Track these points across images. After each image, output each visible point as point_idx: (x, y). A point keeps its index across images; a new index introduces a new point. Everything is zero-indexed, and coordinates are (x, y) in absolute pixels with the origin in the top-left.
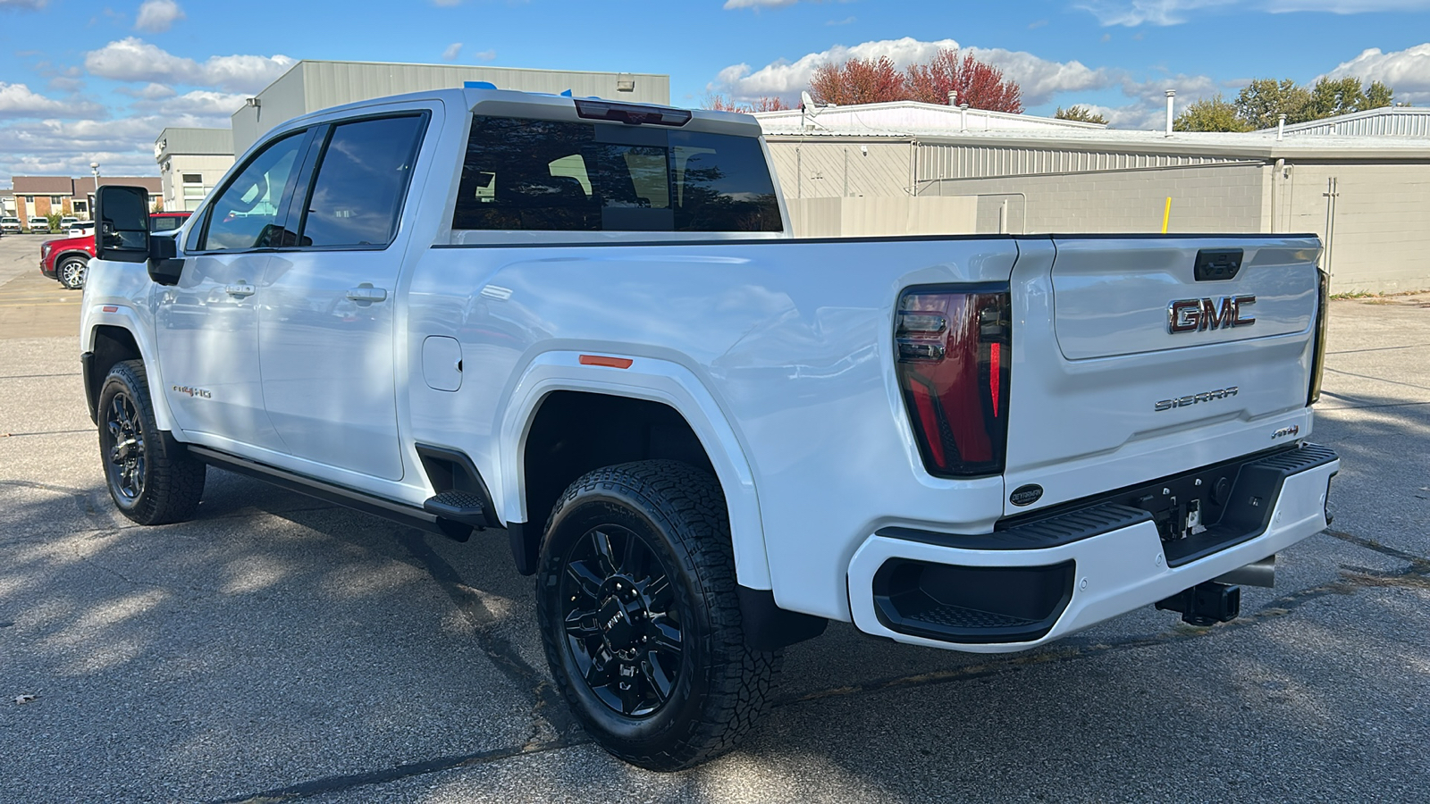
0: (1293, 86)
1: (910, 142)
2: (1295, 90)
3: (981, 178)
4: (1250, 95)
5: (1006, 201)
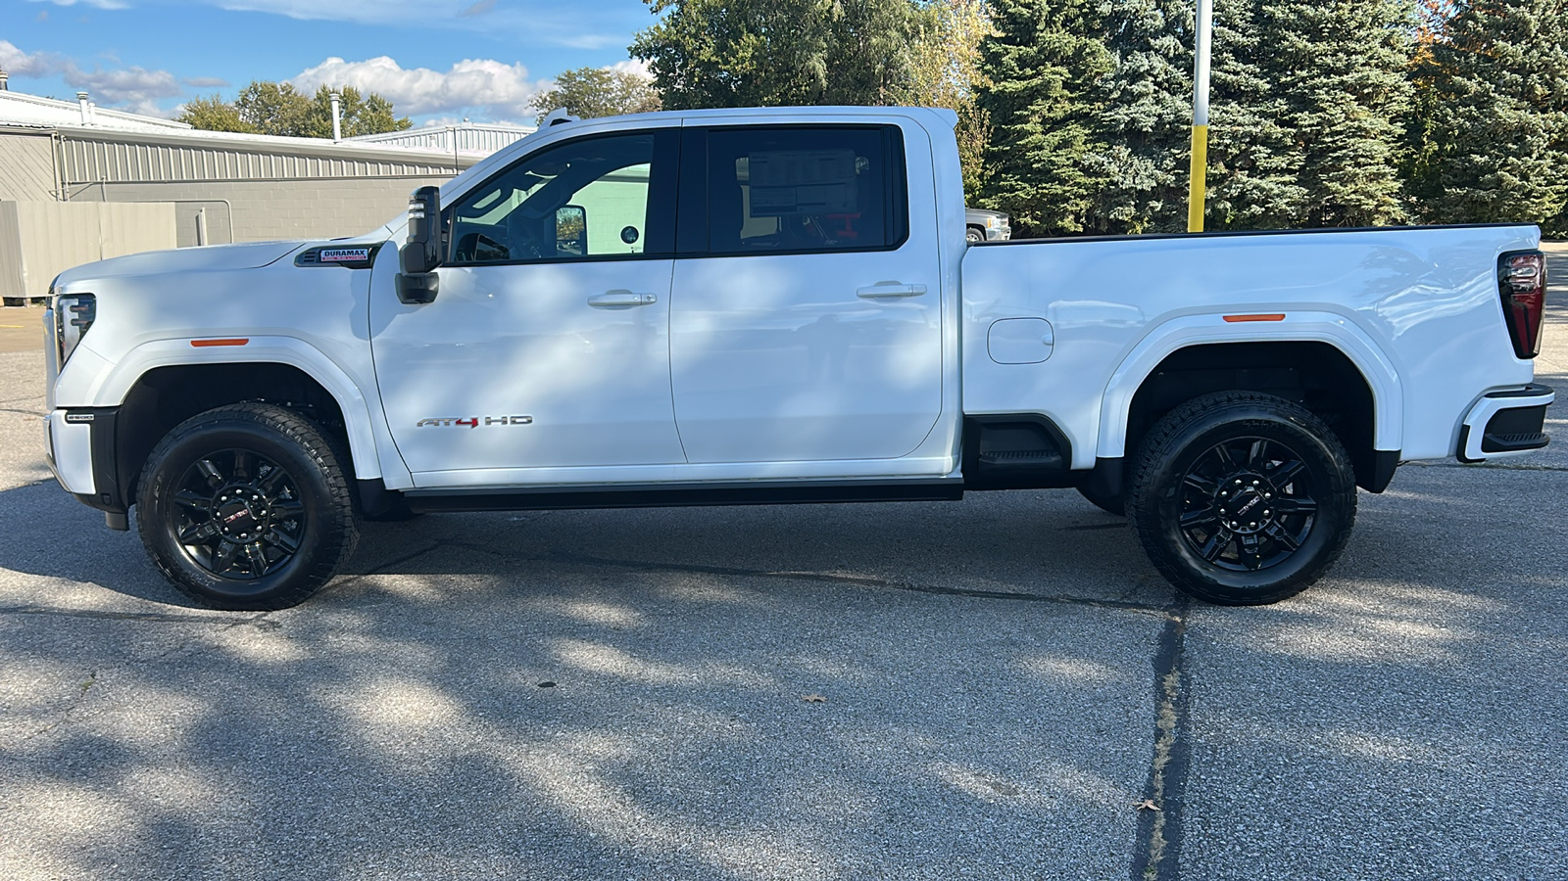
0: (294, 91)
1: (50, 135)
2: (295, 95)
3: (164, 182)
4: (252, 98)
5: (203, 209)
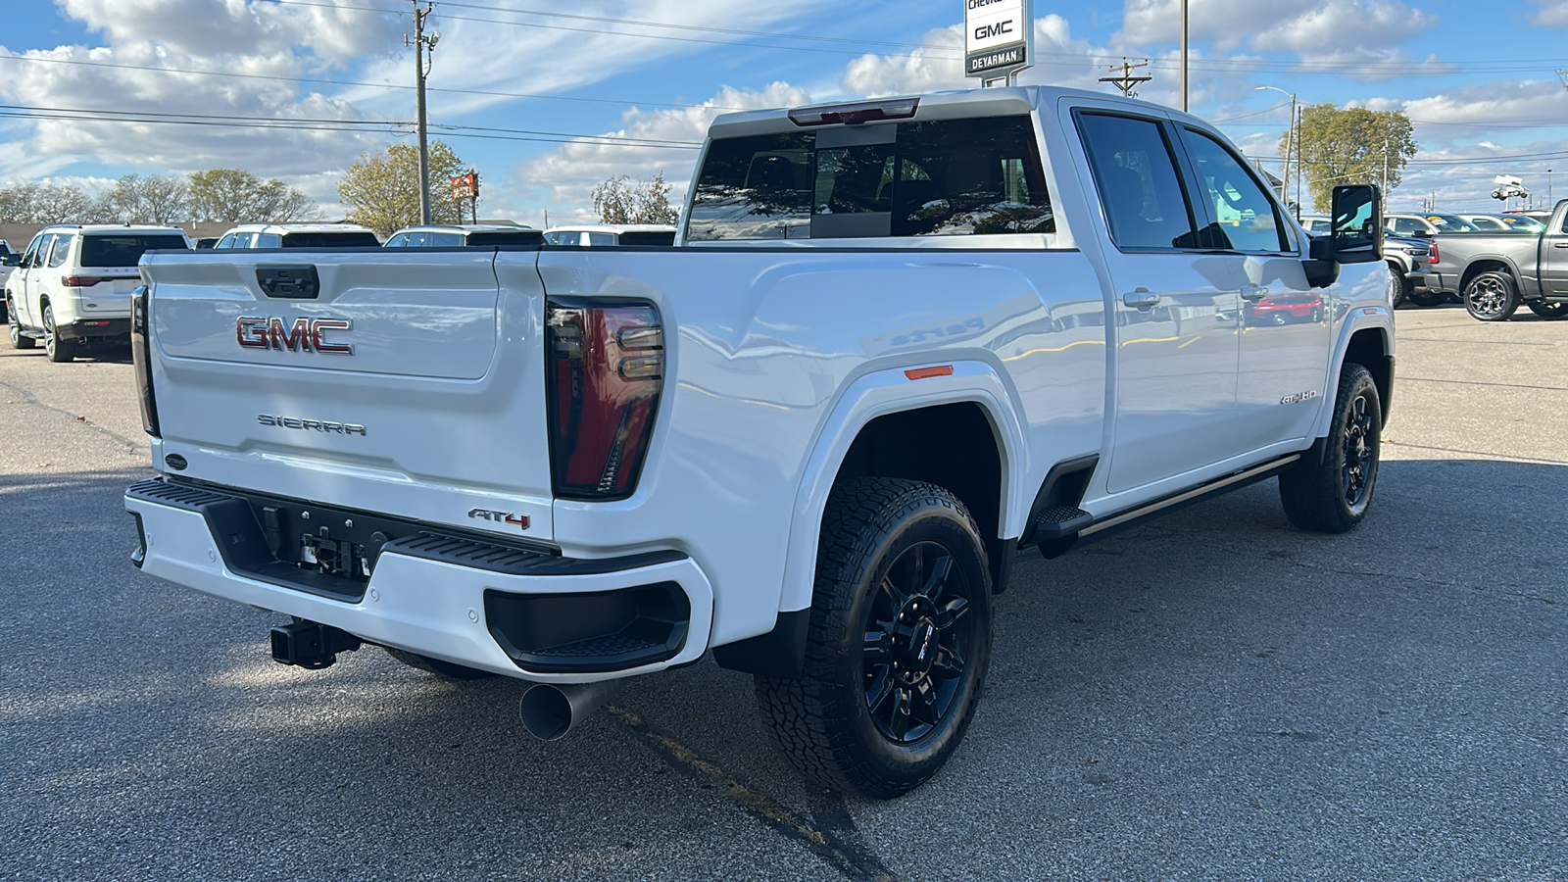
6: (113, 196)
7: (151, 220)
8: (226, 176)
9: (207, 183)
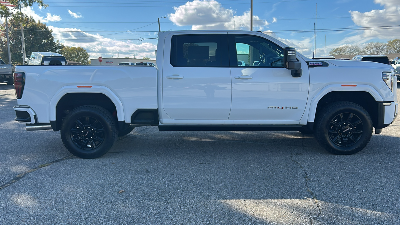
6: (366, 48)
7: (375, 54)
8: (398, 41)
9: (392, 43)
